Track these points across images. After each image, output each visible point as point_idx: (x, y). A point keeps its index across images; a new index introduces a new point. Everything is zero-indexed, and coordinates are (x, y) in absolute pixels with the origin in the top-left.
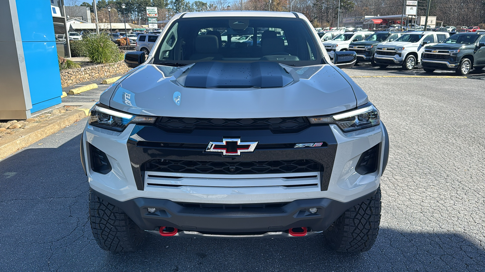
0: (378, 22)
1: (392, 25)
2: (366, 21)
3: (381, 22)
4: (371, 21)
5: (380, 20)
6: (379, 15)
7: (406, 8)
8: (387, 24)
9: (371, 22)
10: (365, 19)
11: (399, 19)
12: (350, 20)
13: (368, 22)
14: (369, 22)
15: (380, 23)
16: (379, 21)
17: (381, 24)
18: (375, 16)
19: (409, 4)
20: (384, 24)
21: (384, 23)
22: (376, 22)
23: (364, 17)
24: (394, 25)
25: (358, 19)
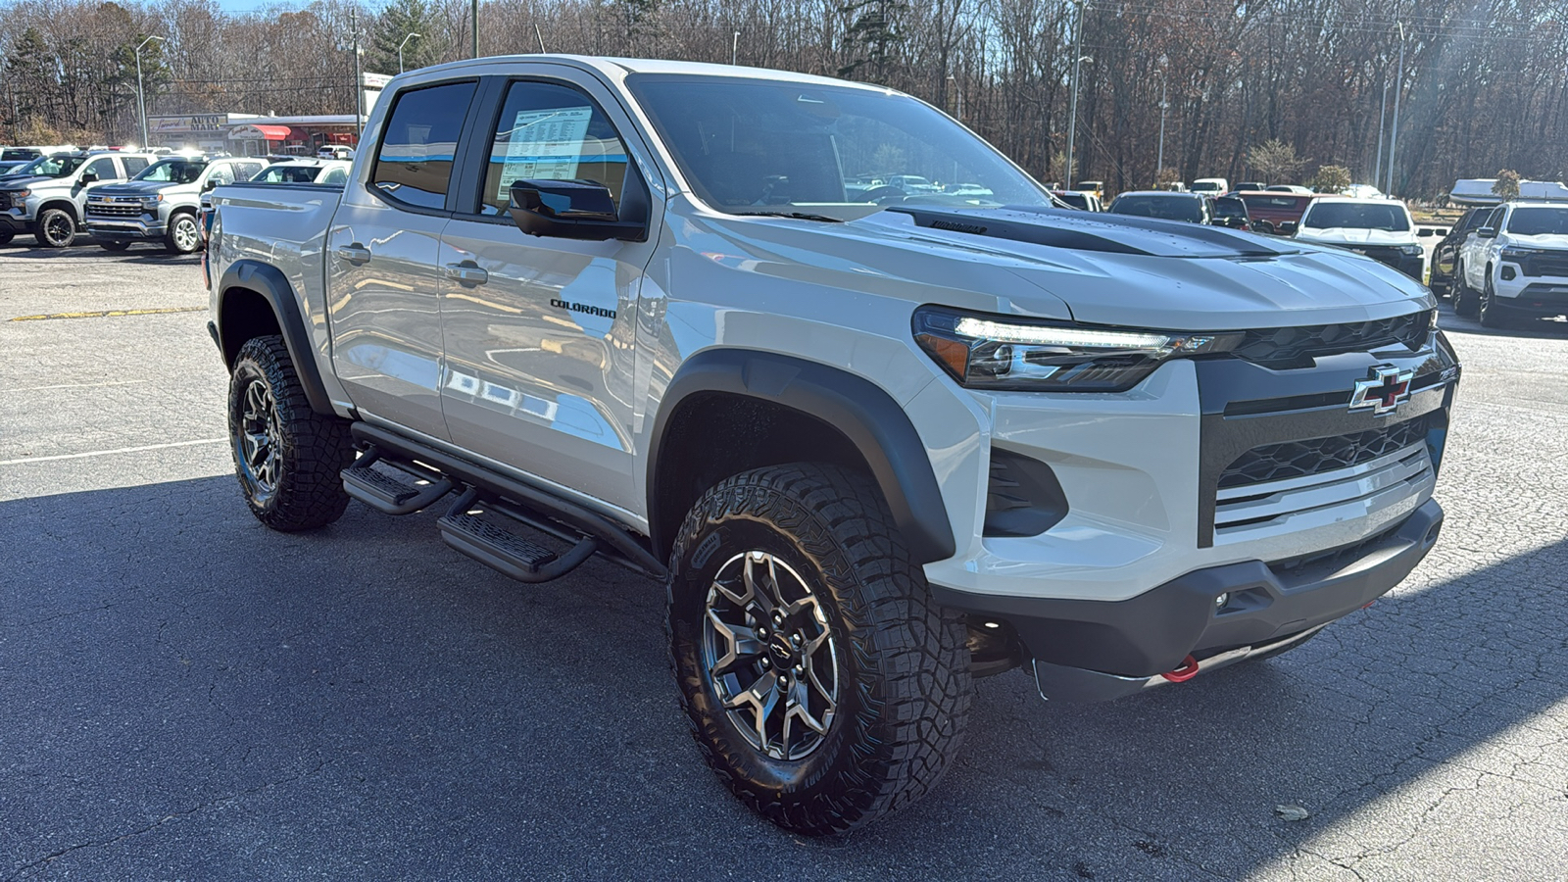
0: (276, 133)
1: (325, 146)
2: (236, 129)
3: (286, 136)
4: (255, 131)
5: (283, 130)
6: (273, 112)
7: (364, 94)
8: (306, 143)
9: (254, 134)
10: (229, 123)
11: (342, 127)
12: (177, 125)
13: (244, 133)
14: (248, 134)
15: (283, 139)
16: (281, 133)
17: (287, 141)
18: (262, 116)
19: (372, 84)
20: (297, 142)
21: (297, 138)
22: (270, 136)
23: (226, 116)
24: (330, 146)
25: (205, 121)
